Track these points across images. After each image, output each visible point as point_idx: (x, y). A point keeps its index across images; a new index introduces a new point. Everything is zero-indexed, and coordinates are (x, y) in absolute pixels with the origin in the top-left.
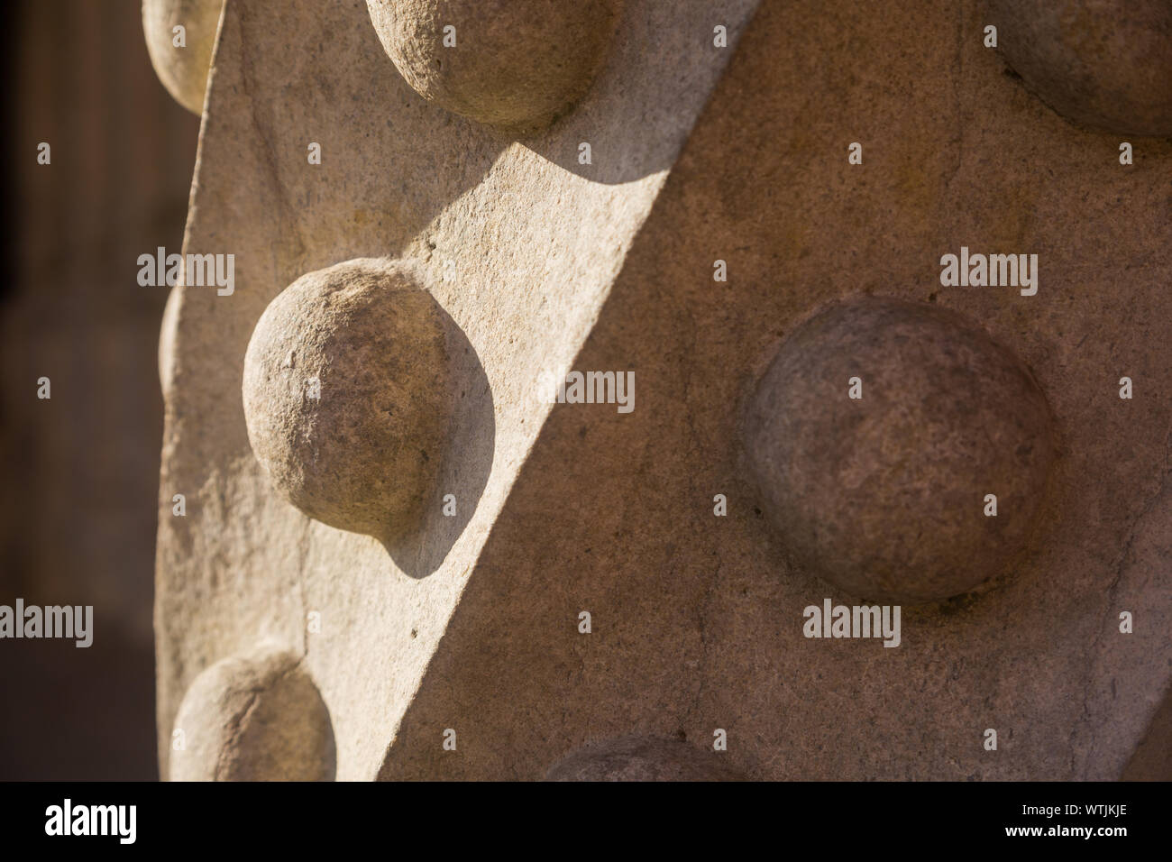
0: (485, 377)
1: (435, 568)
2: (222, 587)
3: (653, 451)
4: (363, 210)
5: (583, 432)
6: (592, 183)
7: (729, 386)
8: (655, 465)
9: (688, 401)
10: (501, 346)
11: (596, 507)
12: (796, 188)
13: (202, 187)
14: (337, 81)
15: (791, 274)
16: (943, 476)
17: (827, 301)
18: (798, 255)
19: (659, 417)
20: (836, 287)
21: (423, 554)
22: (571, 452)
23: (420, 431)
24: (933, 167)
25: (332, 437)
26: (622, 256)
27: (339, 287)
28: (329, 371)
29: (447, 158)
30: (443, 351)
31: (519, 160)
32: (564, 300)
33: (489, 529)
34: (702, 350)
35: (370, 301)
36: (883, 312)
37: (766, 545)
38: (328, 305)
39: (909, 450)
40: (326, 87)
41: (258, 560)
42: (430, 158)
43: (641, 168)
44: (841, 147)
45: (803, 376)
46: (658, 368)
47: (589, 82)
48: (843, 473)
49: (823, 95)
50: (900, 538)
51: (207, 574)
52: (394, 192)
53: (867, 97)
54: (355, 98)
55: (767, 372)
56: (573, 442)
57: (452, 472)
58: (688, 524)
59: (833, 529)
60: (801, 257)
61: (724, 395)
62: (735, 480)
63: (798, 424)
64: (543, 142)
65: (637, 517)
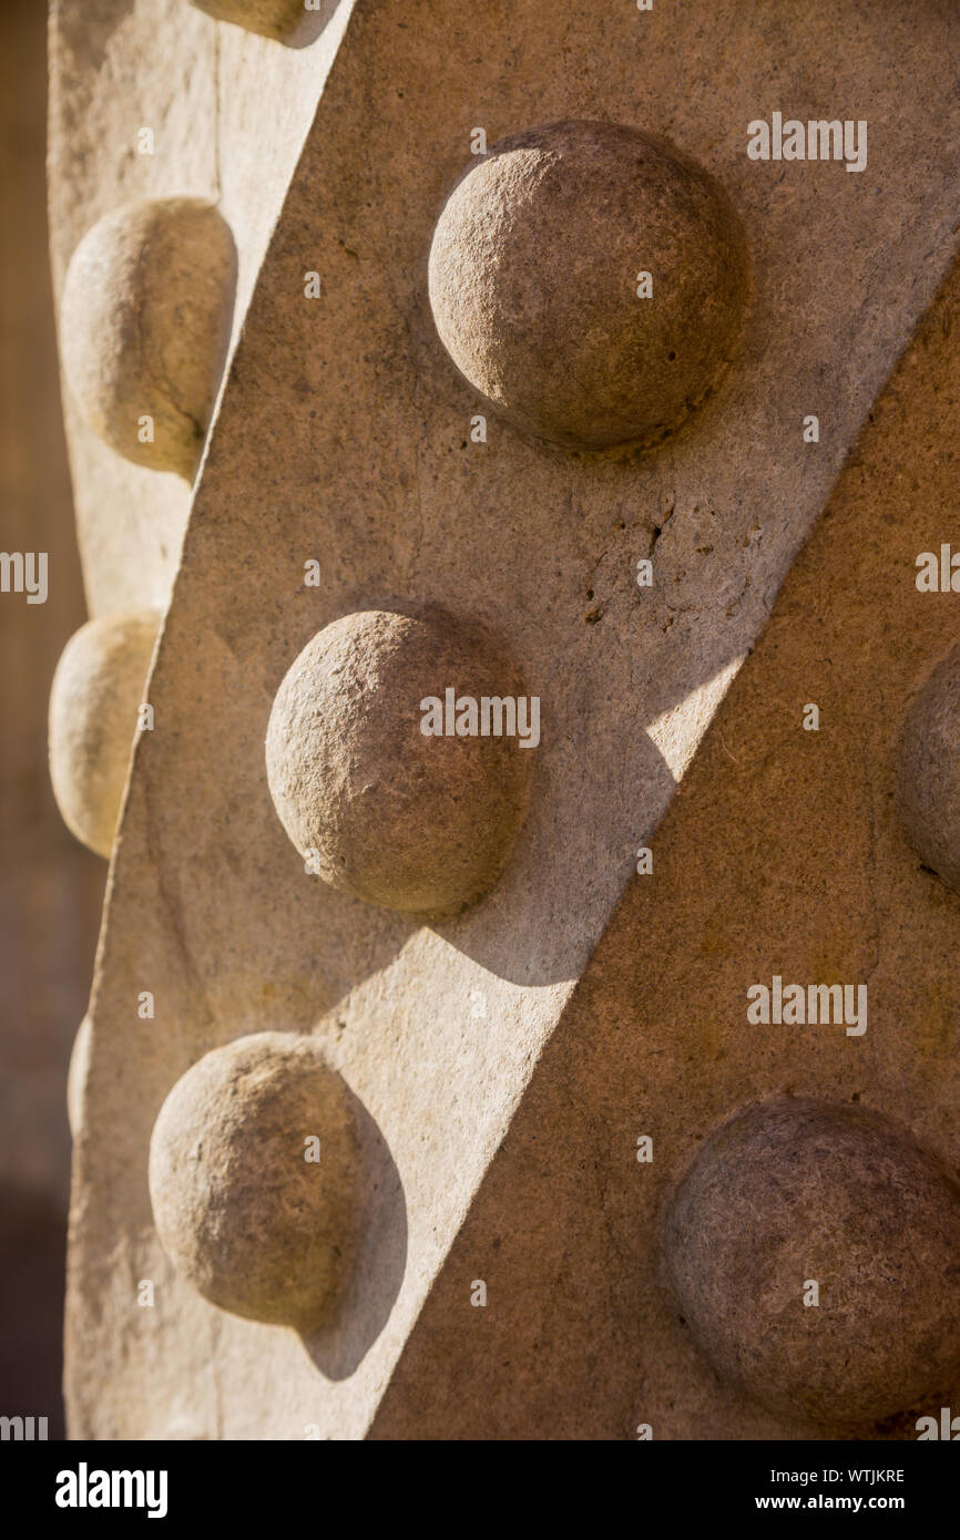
0: (396, 1174)
1: (349, 1374)
2: (133, 1358)
3: (571, 1260)
4: (272, 984)
5: (497, 1244)
6: (501, 980)
7: (648, 1191)
8: (574, 1274)
9: (605, 1208)
10: (413, 1142)
11: (513, 1320)
12: (710, 990)
13: (108, 954)
14: (244, 853)
15: (707, 1076)
16: (869, 1301)
17: (747, 1103)
18: (715, 1056)
19: (576, 1225)
20: (755, 1089)
21: (338, 1356)
22: (485, 1265)
23: (332, 1226)
24: (851, 964)
25: (241, 1236)
26: (531, 1066)
27: (247, 1071)
28: (237, 1165)
29: (356, 935)
30: (355, 1139)
31: (427, 945)
32: (474, 1104)
33: (402, 1344)
34: (618, 1156)
35: (278, 1087)
36: (802, 1120)
37: (692, 1356)
38: (235, 1092)
39: (832, 1274)
40: (234, 860)
41: (170, 1337)
42: (339, 936)
43: (550, 973)
44: (755, 948)
45: (721, 1192)
46: (573, 1177)
47: (497, 874)
48: (765, 1297)
49: (734, 898)
50: (827, 1365)
51: (117, 1343)
52: (303, 967)
53: (779, 898)
54: (262, 871)
55: (685, 1181)
56: (487, 1254)
57: (365, 1271)
58: (610, 1334)
59: (757, 1356)
60: (717, 1059)
61: (643, 1201)
62: (656, 1287)
63: (717, 1244)
64: (452, 930)
65: (556, 1328)
